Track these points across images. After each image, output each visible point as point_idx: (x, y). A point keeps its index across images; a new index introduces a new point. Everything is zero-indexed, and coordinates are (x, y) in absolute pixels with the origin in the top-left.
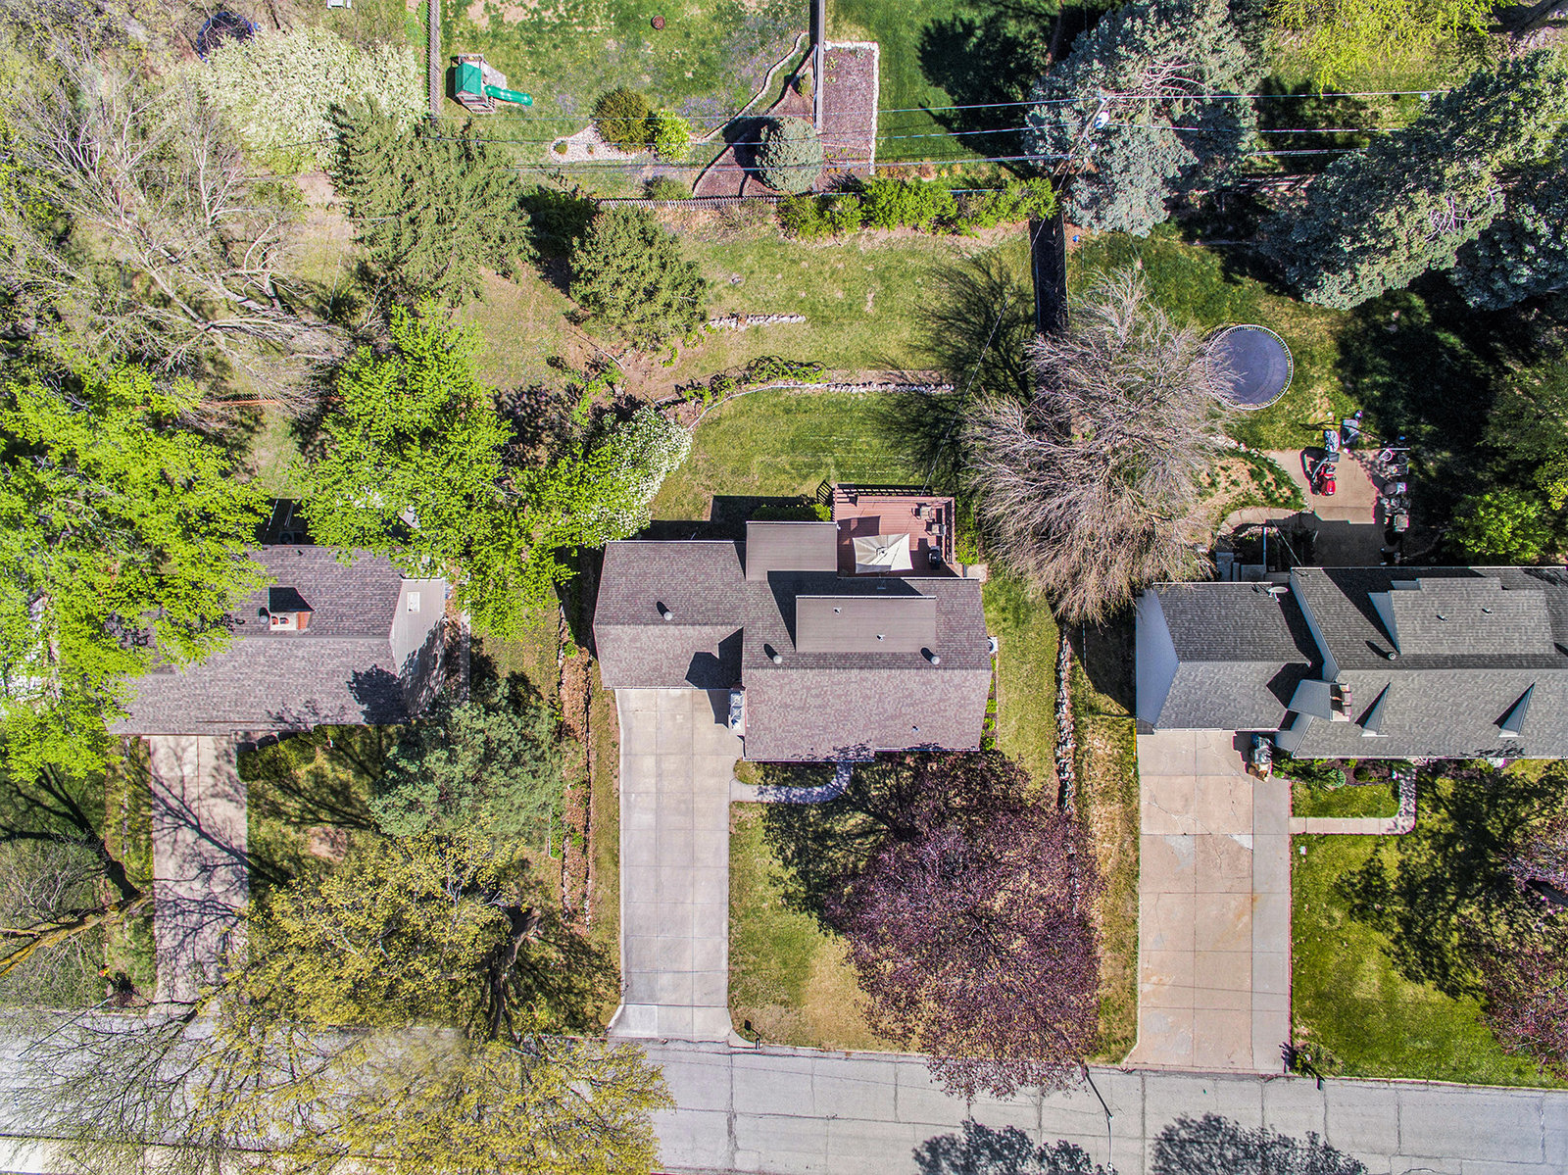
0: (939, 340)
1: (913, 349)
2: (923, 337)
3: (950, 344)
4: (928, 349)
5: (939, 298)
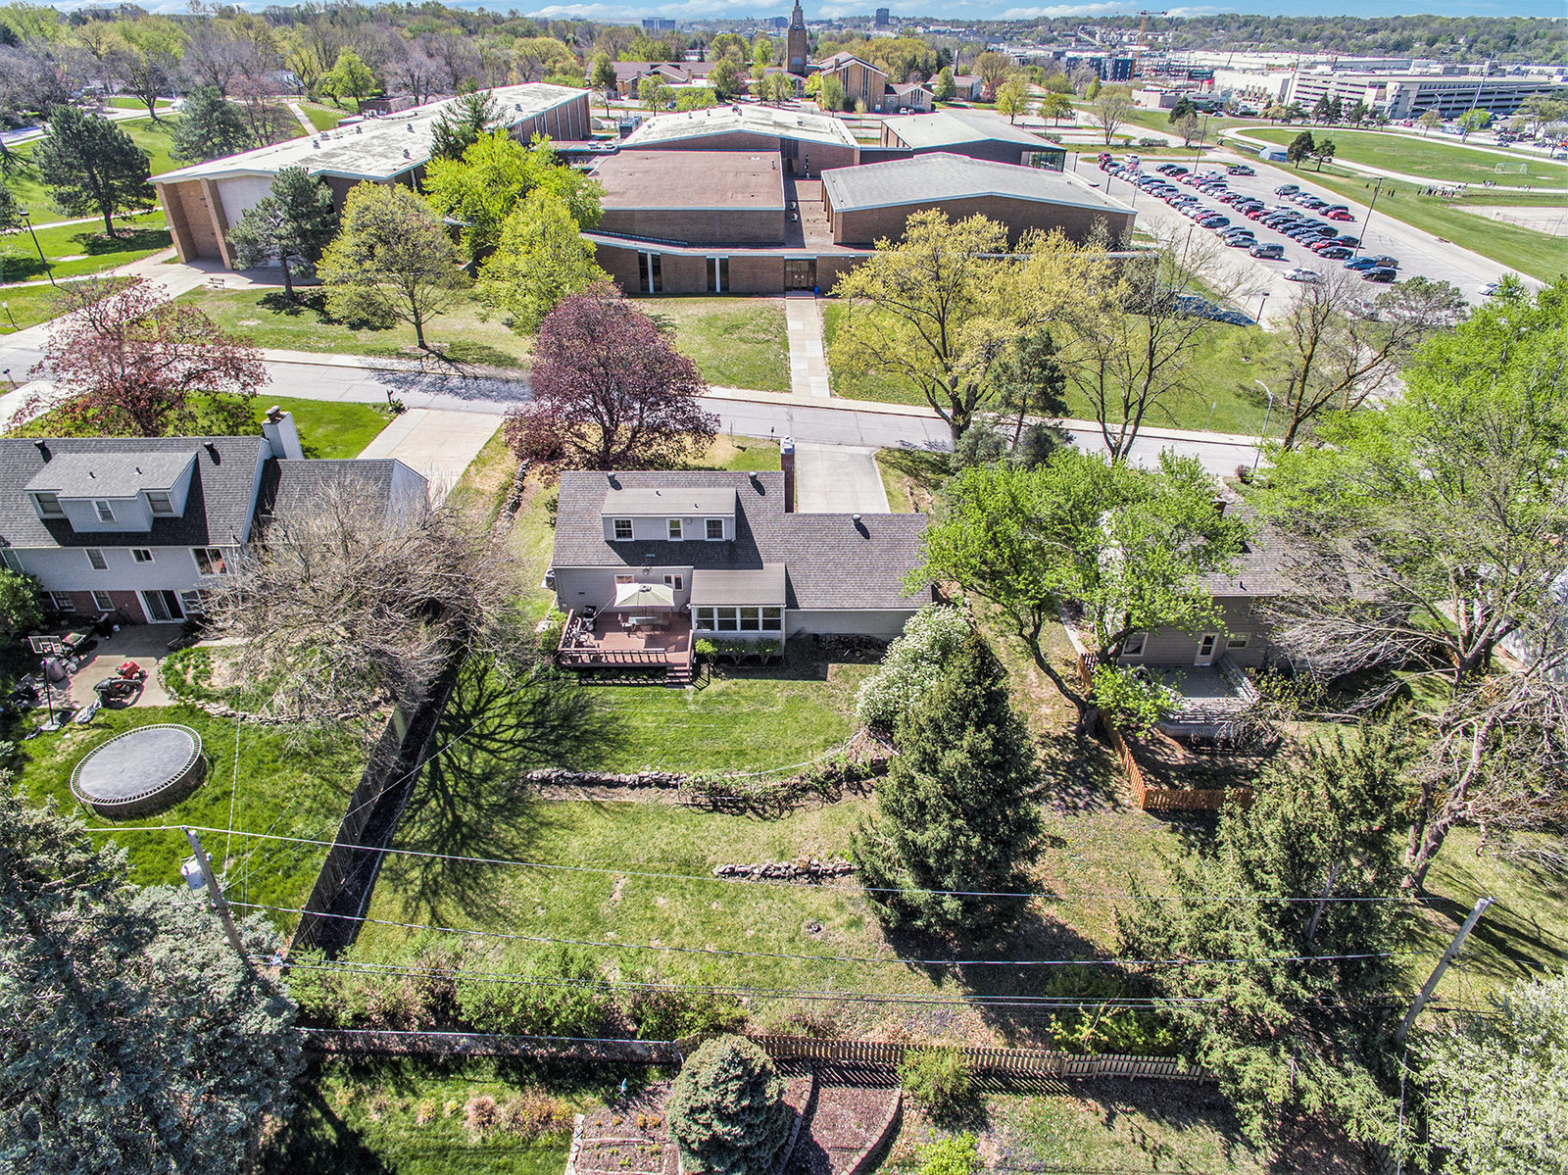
0: (531, 836)
1: (570, 826)
2: (550, 839)
3: (518, 829)
4: (549, 825)
5: (517, 889)
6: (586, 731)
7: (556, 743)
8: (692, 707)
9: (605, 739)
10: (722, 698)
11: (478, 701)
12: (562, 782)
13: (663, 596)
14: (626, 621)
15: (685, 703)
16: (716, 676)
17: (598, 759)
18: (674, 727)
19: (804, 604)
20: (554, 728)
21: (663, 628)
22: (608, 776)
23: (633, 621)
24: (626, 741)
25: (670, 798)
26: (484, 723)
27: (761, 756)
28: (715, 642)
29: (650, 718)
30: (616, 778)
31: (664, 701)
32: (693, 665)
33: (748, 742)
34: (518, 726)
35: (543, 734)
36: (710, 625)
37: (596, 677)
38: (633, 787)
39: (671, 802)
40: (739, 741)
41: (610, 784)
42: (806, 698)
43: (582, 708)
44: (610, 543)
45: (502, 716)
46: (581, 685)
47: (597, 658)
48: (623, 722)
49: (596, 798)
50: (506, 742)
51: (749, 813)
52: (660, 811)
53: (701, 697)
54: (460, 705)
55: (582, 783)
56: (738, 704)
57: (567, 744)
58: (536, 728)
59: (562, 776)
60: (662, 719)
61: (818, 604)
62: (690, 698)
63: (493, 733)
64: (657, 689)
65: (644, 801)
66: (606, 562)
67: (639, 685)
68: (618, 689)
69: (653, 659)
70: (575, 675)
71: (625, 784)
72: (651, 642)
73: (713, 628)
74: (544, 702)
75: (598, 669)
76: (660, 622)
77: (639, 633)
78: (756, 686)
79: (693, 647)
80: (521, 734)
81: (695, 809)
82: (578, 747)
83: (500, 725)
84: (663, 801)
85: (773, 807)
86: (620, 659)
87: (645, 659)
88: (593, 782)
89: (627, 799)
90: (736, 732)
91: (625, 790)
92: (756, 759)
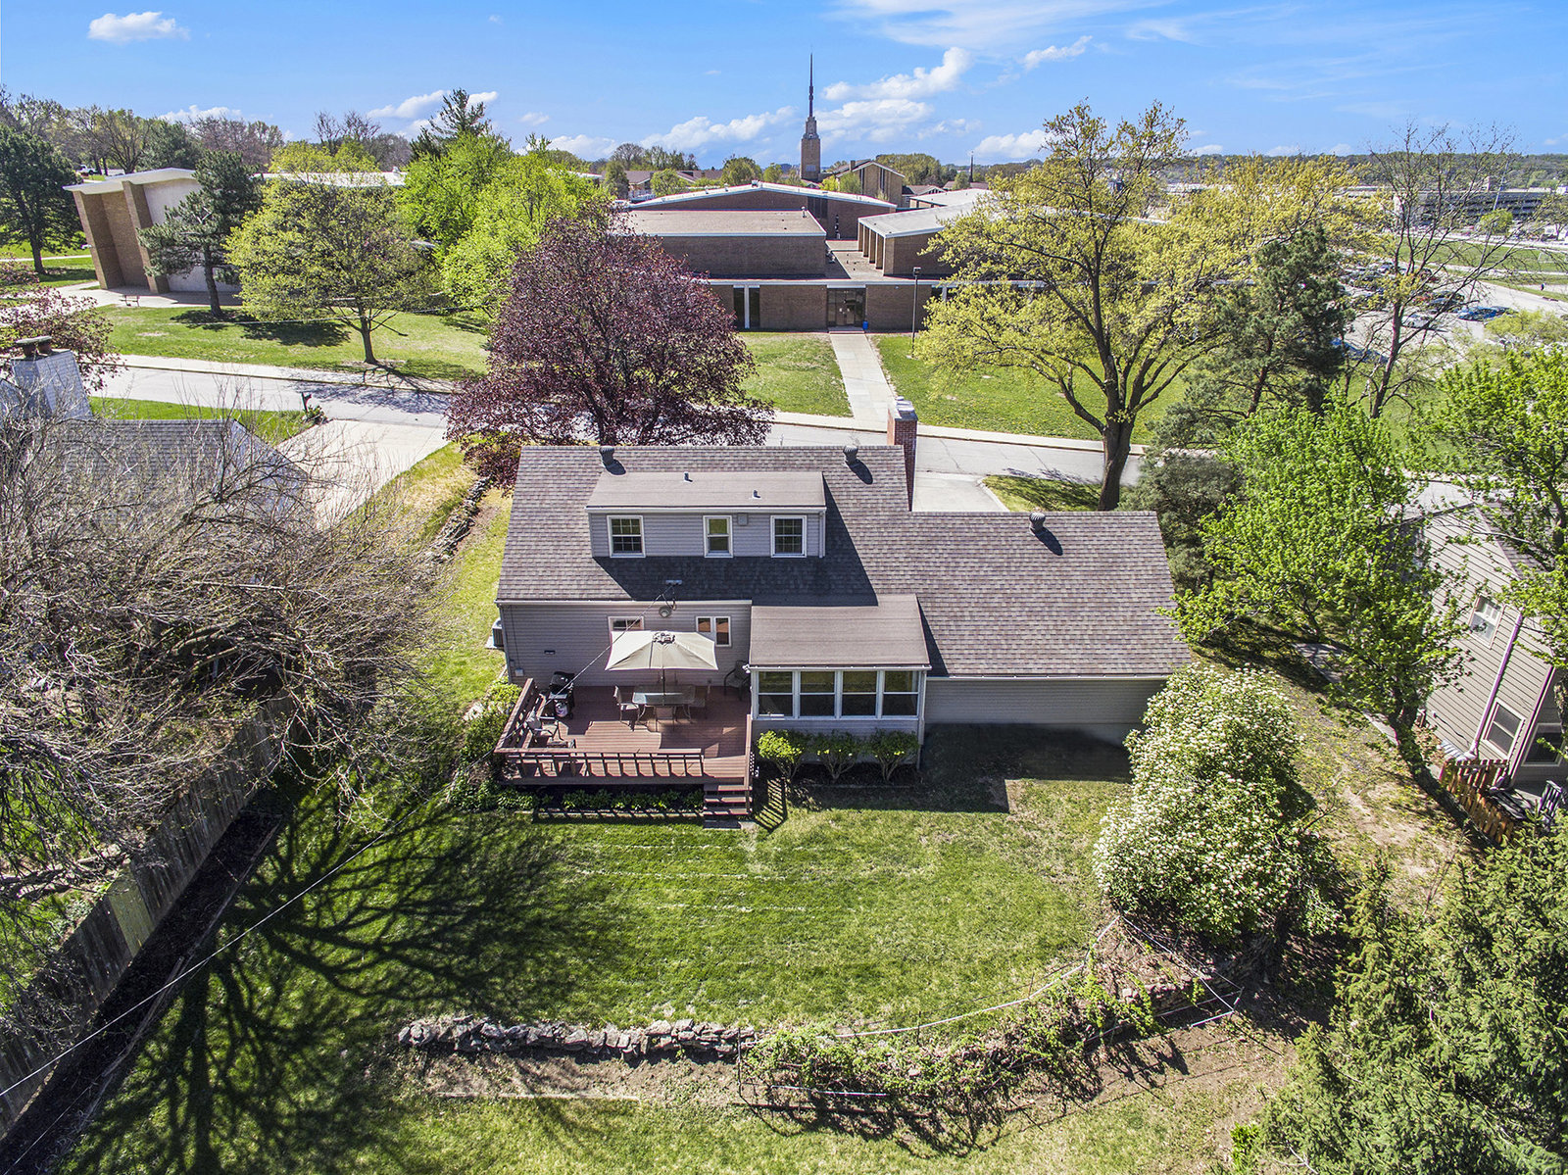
6: (538, 922)
7: (473, 950)
8: (756, 868)
9: (578, 942)
10: (815, 848)
11: (326, 855)
12: (473, 1049)
13: (697, 652)
14: (628, 699)
15: (741, 858)
16: (797, 802)
17: (559, 989)
18: (722, 910)
19: (958, 667)
20: (473, 914)
21: (695, 713)
22: (579, 1034)
23: (640, 699)
24: (622, 946)
25: (719, 1088)
26: (329, 903)
27: (912, 980)
28: (794, 737)
29: (671, 892)
30: (597, 1038)
31: (700, 855)
32: (753, 781)
33: (881, 947)
34: (397, 910)
35: (445, 928)
36: (784, 706)
37: (568, 804)
38: (633, 1060)
39: (722, 1100)
40: (859, 945)
41: (586, 1053)
42: (980, 849)
43: (535, 869)
44: (602, 561)
45: (366, 887)
46: (537, 820)
47: (570, 767)
48: (616, 900)
49: (549, 1093)
50: (364, 947)
51: (902, 1131)
52: (696, 1126)
53: (772, 846)
54: (286, 864)
55: (523, 1050)
56: (848, 861)
57: (497, 950)
58: (431, 915)
59: (477, 1032)
60: (698, 894)
61: (982, 667)
62: (751, 848)
63: (344, 926)
64: (684, 830)
65: (657, 1097)
66: (593, 593)
67: (649, 821)
68: (608, 830)
69: (678, 769)
70: (524, 801)
71: (616, 1052)
72: (672, 737)
73: (788, 712)
74: (457, 856)
75: (572, 789)
76: (691, 701)
77: (652, 723)
78: (881, 824)
79: (755, 748)
80: (399, 928)
81: (777, 1121)
82: (519, 958)
83: (361, 907)
84: (703, 1099)
85: (954, 1113)
86: (614, 769)
87: (662, 769)
88: (547, 1049)
89: (620, 1094)
90: (852, 923)
91: (614, 1068)
92: (903, 990)
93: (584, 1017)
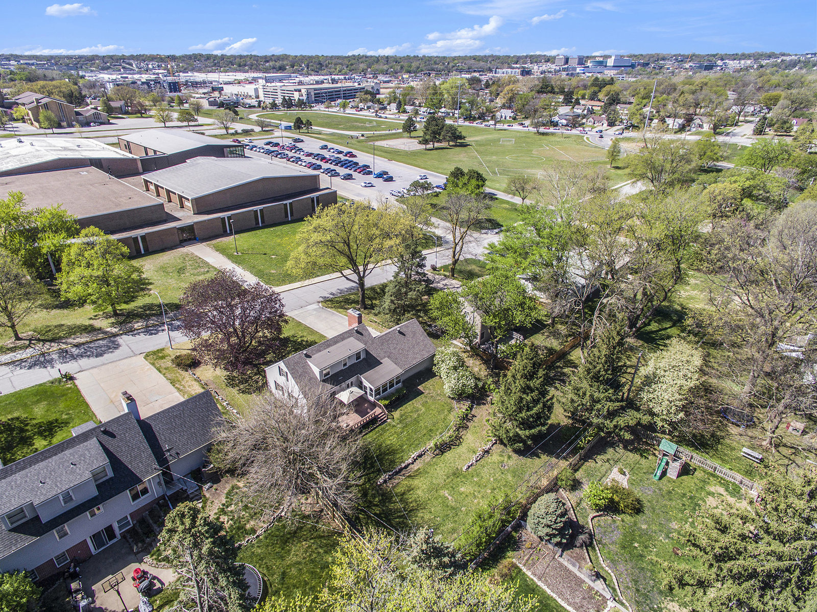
0: (403, 500)
1: (410, 489)
2: (411, 496)
3: (397, 502)
4: (404, 493)
5: (422, 518)
6: (377, 456)
7: (374, 467)
8: (399, 426)
9: (387, 454)
10: (403, 417)
12: (391, 477)
15: (395, 426)
17: (393, 462)
18: (402, 435)
20: (365, 463)
22: (403, 465)
24: (394, 450)
28: (385, 398)
29: (391, 438)
30: (406, 464)
31: (388, 430)
33: (429, 425)
35: (364, 467)
38: (413, 463)
39: (429, 459)
40: (426, 427)
41: (406, 467)
42: (426, 401)
44: (322, 381)
48: (384, 445)
49: (407, 475)
51: (453, 447)
52: (428, 464)
53: (397, 421)
56: (411, 416)
59: (389, 475)
60: (395, 435)
64: (380, 427)
65: (421, 464)
67: (372, 430)
71: (410, 464)
73: (380, 394)
81: (438, 456)
84: (426, 461)
85: (457, 440)
87: (364, 420)
88: (401, 470)
89: (416, 468)
90: (422, 425)
91: (411, 466)
92: (438, 429)
93: (401, 463)
